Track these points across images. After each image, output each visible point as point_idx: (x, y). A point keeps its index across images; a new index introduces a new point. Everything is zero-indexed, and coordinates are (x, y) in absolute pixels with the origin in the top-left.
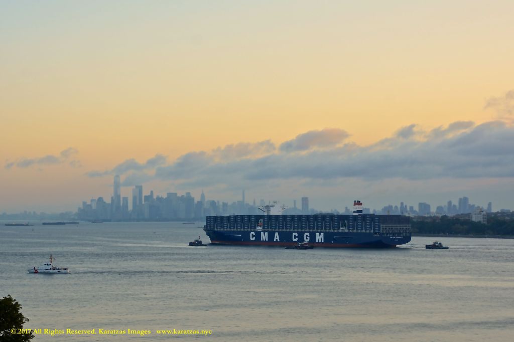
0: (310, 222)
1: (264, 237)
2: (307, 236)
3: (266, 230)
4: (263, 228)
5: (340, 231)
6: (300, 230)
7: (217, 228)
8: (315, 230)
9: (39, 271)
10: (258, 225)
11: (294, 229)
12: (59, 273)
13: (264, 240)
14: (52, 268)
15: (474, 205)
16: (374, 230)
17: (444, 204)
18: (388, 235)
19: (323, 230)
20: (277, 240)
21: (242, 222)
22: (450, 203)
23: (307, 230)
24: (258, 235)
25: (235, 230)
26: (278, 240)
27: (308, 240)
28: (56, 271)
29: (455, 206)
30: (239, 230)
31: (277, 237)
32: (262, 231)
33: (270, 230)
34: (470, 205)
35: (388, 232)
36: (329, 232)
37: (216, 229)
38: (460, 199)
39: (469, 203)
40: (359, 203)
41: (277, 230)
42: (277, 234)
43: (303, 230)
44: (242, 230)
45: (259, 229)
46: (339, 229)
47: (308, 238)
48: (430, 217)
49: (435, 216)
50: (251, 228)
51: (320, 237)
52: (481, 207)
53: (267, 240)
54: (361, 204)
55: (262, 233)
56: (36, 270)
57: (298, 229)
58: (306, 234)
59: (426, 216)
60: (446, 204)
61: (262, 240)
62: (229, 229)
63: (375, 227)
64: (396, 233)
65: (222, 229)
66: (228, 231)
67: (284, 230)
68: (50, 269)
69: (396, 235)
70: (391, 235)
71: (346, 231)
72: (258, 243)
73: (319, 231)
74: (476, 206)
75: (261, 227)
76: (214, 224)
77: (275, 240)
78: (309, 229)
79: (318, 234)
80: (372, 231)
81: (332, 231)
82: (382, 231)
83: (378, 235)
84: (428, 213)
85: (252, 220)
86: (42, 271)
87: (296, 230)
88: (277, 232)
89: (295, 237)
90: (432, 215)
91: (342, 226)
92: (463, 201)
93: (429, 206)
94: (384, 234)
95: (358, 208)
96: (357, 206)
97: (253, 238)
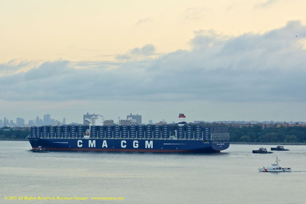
0: (138, 132)
1: (92, 144)
2: (136, 143)
3: (94, 138)
4: (91, 136)
5: (170, 139)
6: (128, 138)
7: (43, 137)
8: (144, 139)
9: (268, 170)
10: (85, 134)
11: (122, 137)
12: (284, 171)
13: (92, 146)
14: (278, 168)
15: (54, 120)
16: (204, 138)
17: (34, 119)
18: (216, 143)
19: (153, 138)
20: (105, 147)
21: (69, 132)
22: (38, 118)
23: (136, 138)
24: (85, 142)
25: (62, 138)
26: (107, 147)
27: (137, 147)
28: (282, 170)
29: (41, 120)
30: (65, 138)
31: (105, 144)
32: (90, 139)
33: (97, 138)
34: (51, 119)
35: (215, 140)
36: (158, 140)
37: (41, 138)
38: (45, 116)
39: (51, 118)
40: (182, 116)
41: (105, 138)
42: (105, 142)
43: (132, 139)
44: (69, 138)
45: (86, 137)
46: (168, 137)
47: (137, 145)
48: (25, 128)
49: (27, 127)
50: (78, 136)
51: (149, 144)
52: (58, 121)
53: (95, 146)
54: (184, 117)
55: (90, 141)
56: (265, 170)
57: (127, 137)
58: (134, 142)
59: (22, 127)
60: (35, 119)
61: (89, 146)
62: (55, 138)
63: (204, 135)
64: (220, 141)
65: (48, 138)
66: (55, 139)
67: (113, 138)
68: (277, 169)
69: (221, 142)
70: (217, 142)
71: (176, 139)
72: (86, 149)
73: (148, 139)
74: (55, 120)
75: (88, 135)
76: (40, 134)
77: (103, 147)
78: (138, 137)
79: (147, 142)
80: (202, 139)
81: (161, 139)
82: (212, 139)
83: (209, 143)
84: (23, 125)
85: (79, 130)
86: (271, 170)
87: (124, 138)
88: (105, 140)
89: (124, 144)
90: (26, 126)
91: (171, 135)
92: (47, 117)
93: (24, 120)
94: (213, 141)
95: (182, 120)
96: (182, 118)
97: (80, 145)
